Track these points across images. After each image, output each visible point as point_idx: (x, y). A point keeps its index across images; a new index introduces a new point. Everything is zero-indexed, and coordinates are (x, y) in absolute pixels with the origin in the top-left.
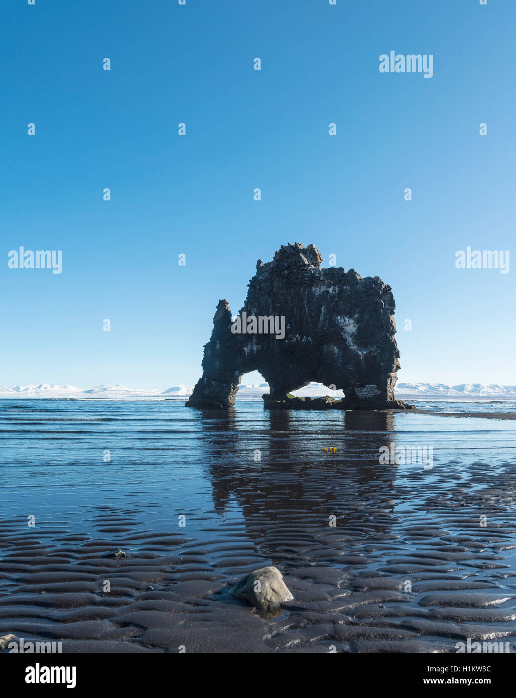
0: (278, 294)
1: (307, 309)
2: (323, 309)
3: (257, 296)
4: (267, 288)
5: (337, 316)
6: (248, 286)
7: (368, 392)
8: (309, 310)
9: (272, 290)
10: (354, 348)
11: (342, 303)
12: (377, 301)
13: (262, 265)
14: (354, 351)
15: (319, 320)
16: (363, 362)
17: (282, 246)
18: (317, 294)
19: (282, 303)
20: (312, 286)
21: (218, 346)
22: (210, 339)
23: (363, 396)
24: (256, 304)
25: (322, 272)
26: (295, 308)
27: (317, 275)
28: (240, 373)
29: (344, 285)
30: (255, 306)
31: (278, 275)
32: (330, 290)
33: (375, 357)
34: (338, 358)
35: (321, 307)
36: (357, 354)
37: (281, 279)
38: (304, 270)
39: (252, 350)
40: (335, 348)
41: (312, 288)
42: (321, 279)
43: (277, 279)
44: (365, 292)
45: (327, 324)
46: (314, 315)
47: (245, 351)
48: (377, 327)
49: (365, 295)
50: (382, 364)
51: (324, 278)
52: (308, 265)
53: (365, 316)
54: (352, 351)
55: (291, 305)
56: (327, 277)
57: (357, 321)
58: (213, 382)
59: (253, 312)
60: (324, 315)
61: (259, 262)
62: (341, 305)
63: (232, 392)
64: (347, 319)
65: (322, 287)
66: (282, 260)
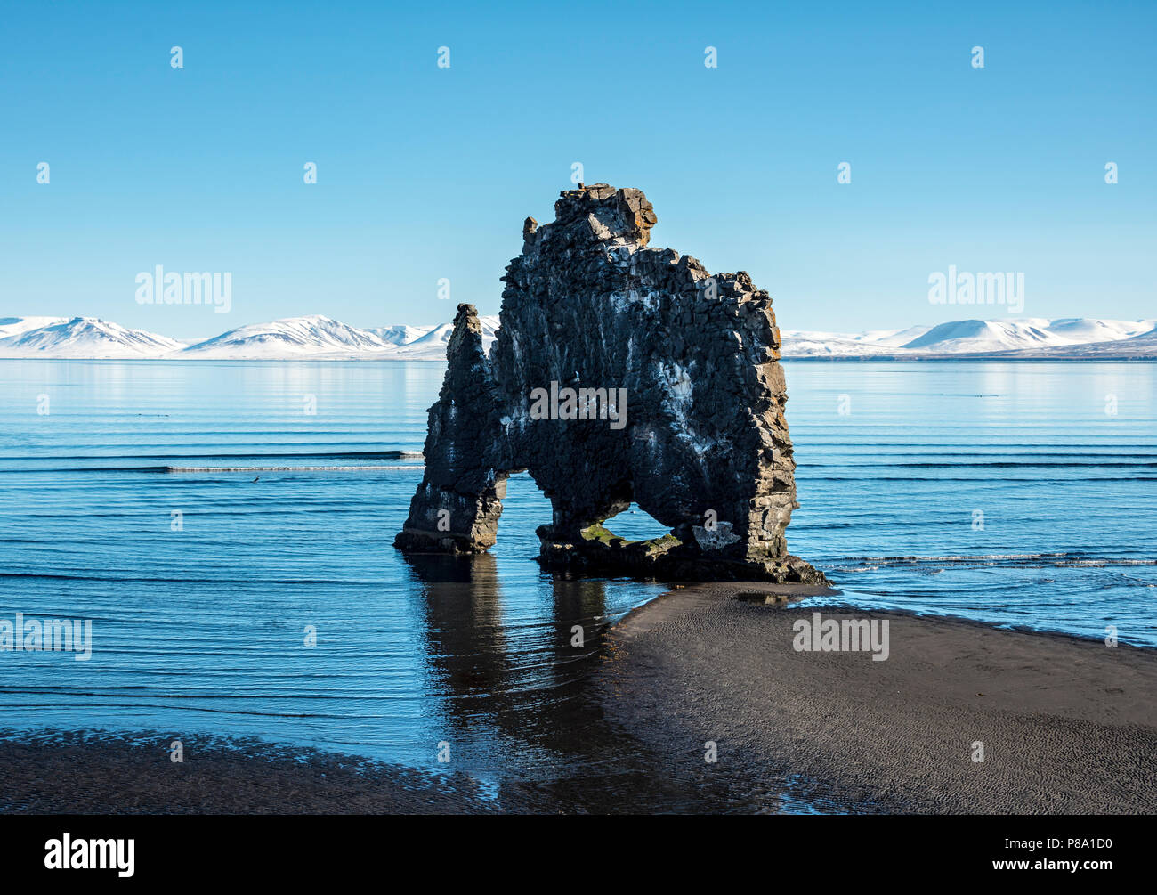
0: (556, 302)
1: (604, 342)
2: (630, 343)
3: (519, 303)
4: (536, 287)
5: (658, 360)
6: (502, 279)
7: (718, 538)
8: (608, 345)
9: (546, 292)
10: (686, 436)
11: (669, 331)
12: (726, 334)
13: (533, 230)
14: (688, 444)
15: (625, 368)
16: (705, 469)
17: (562, 194)
18: (618, 310)
19: (564, 324)
20: (610, 290)
21: (453, 411)
22: (440, 394)
23: (708, 546)
24: (518, 321)
25: (632, 259)
26: (586, 338)
27: (624, 264)
28: (497, 475)
29: (672, 291)
30: (516, 327)
31: (553, 260)
32: (647, 301)
33: (725, 461)
34: (656, 457)
35: (627, 339)
36: (692, 450)
37: (561, 269)
38: (597, 253)
39: (516, 423)
40: (652, 434)
41: (609, 296)
42: (633, 273)
43: (553, 268)
44: (705, 312)
45: (639, 379)
46: (616, 356)
47: (504, 427)
48: (729, 391)
49: (706, 318)
50: (738, 477)
51: (637, 272)
52: (611, 241)
53: (708, 364)
54: (682, 443)
55: (579, 330)
56: (643, 270)
57: (695, 377)
58: (442, 494)
59: (514, 338)
60: (633, 358)
61: (529, 222)
62: (668, 335)
63: (480, 518)
64: (677, 369)
65: (632, 293)
66: (564, 225)
